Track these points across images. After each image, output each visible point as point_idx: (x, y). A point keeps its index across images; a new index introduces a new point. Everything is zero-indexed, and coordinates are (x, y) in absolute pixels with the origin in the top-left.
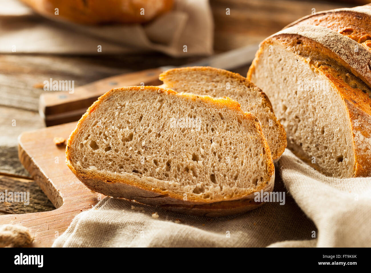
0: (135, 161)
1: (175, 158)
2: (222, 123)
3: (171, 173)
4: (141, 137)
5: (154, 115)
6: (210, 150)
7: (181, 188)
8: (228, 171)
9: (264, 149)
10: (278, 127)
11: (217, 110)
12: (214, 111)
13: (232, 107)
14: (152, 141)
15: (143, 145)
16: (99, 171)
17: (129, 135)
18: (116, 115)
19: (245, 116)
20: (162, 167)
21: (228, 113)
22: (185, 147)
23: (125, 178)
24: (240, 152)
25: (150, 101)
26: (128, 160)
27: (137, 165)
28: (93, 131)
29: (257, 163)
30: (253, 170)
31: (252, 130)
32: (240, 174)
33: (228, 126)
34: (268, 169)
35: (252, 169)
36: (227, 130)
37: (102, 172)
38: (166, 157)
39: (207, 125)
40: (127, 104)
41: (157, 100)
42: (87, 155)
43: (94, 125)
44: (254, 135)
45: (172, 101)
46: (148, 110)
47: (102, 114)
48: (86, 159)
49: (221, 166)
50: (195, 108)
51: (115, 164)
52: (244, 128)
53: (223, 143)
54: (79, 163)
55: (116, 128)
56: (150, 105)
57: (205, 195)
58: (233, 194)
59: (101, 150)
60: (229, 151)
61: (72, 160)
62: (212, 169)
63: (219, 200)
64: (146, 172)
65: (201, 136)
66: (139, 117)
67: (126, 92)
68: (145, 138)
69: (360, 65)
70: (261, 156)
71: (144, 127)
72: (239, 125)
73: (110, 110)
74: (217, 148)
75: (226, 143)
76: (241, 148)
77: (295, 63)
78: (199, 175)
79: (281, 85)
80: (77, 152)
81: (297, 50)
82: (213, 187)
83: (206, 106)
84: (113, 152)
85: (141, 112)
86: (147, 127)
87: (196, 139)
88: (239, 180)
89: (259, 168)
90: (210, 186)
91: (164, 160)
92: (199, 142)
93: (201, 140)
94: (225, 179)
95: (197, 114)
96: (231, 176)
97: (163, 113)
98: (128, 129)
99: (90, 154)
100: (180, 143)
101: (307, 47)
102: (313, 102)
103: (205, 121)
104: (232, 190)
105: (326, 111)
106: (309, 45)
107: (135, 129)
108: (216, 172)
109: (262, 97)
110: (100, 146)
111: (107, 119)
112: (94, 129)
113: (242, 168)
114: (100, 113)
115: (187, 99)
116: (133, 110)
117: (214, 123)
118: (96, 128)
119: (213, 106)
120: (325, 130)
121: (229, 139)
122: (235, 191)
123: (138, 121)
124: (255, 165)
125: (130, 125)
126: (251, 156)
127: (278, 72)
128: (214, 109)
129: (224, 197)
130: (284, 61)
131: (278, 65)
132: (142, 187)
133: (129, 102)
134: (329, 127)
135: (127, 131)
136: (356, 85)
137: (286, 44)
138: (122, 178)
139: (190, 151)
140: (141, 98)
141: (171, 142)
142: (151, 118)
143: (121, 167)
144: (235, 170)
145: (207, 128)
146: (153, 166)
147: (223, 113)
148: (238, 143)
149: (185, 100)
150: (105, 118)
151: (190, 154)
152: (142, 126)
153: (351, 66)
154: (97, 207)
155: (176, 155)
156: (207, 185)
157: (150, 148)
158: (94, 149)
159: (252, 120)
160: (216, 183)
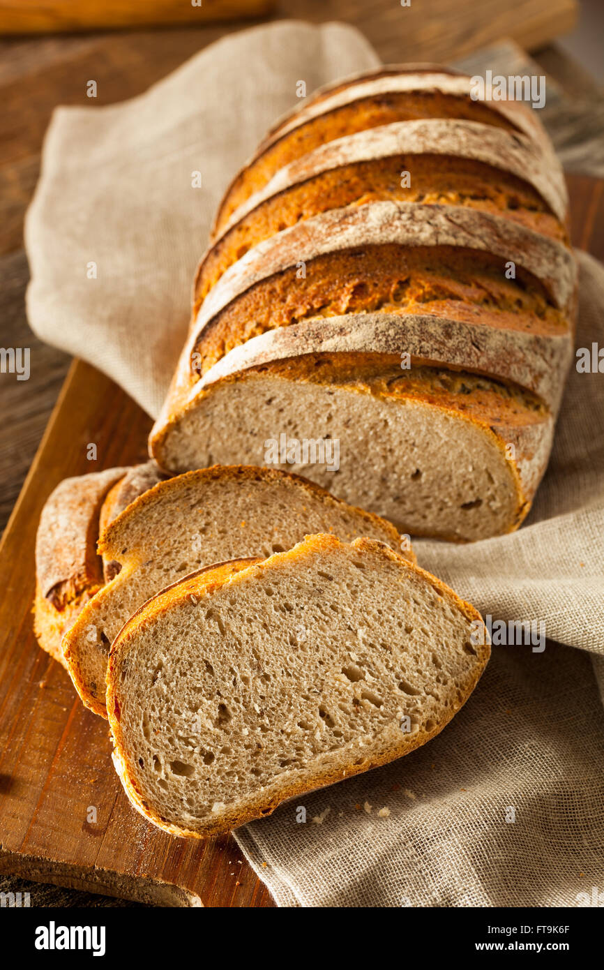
0: (271, 746)
1: (325, 697)
2: (337, 586)
3: (340, 726)
4: (241, 699)
5: (225, 647)
6: (362, 645)
7: (380, 740)
8: (417, 662)
9: (434, 587)
10: (372, 522)
11: (310, 570)
12: (309, 575)
13: (327, 550)
14: (265, 695)
15: (259, 712)
16: (233, 806)
17: (218, 711)
18: (165, 692)
19: (359, 550)
20: (318, 725)
21: (331, 563)
22: (323, 668)
23: (285, 786)
24: (406, 617)
25: (194, 628)
26: (257, 754)
27: (281, 751)
28: (156, 746)
29: (446, 617)
30: (452, 633)
31: (388, 567)
32: (438, 653)
33: (348, 585)
35: (448, 631)
36: (354, 593)
37: (238, 802)
38: (312, 706)
39: (318, 605)
40: (164, 659)
41: (203, 619)
42: (186, 794)
43: (147, 734)
44: (400, 573)
45: (228, 603)
46: (207, 645)
47: (140, 704)
48: (190, 802)
49: (402, 661)
50: (275, 590)
51: (243, 773)
52: (374, 572)
53: (370, 619)
54: (187, 817)
55: (190, 713)
56: (201, 634)
57: (423, 724)
58: (459, 693)
59: (200, 768)
60: (391, 628)
61: (169, 818)
62: (393, 675)
63: (450, 718)
64: (302, 752)
65: (329, 633)
66: (205, 668)
67: (140, 638)
68: (250, 698)
69: (463, 353)
70: (442, 602)
71: (230, 679)
72: (363, 572)
73: (147, 688)
74: (369, 636)
75: (374, 616)
76: (401, 609)
77: (324, 399)
78: (383, 699)
79: (274, 433)
80: (166, 800)
81: (324, 378)
82: (422, 703)
83: (287, 575)
84: (223, 758)
85: (198, 657)
86: (233, 677)
87: (326, 643)
88: (446, 664)
89: (456, 623)
90: (415, 705)
91: (312, 713)
92: (335, 644)
93: (335, 638)
94: (425, 677)
95: (287, 598)
96: (428, 665)
97: (236, 634)
98: (209, 702)
99: (191, 788)
100: (309, 667)
101: (346, 365)
102: (385, 443)
103: (311, 602)
104: (452, 688)
105: (429, 449)
106: (350, 362)
107: (219, 693)
108: (402, 675)
109: (301, 485)
110: (192, 762)
111: (157, 709)
112: (154, 740)
113: (432, 642)
114: (134, 705)
115: (247, 582)
116: (182, 663)
117: (326, 595)
118: (155, 737)
119: (298, 566)
120: (424, 475)
121: (373, 607)
122: (457, 686)
123: (210, 677)
124: (445, 622)
125: (204, 692)
126: (427, 613)
127: (267, 416)
128: (306, 572)
129: (452, 707)
130: (284, 399)
131: (265, 407)
132: (325, 782)
133: (164, 653)
134: (439, 468)
135: (210, 706)
136: (463, 385)
137: (290, 374)
138: (281, 791)
139: (335, 669)
140: (174, 633)
141: (295, 676)
142: (224, 656)
143: (256, 772)
144: (426, 652)
145: (322, 612)
146: (306, 735)
147: (324, 569)
148: (390, 604)
149: (247, 588)
150: (153, 709)
151: (338, 673)
152: (224, 679)
153: (452, 362)
154: (254, 860)
155: (321, 691)
156: (409, 705)
157: (273, 709)
158: (188, 775)
159: (374, 549)
160: (419, 693)
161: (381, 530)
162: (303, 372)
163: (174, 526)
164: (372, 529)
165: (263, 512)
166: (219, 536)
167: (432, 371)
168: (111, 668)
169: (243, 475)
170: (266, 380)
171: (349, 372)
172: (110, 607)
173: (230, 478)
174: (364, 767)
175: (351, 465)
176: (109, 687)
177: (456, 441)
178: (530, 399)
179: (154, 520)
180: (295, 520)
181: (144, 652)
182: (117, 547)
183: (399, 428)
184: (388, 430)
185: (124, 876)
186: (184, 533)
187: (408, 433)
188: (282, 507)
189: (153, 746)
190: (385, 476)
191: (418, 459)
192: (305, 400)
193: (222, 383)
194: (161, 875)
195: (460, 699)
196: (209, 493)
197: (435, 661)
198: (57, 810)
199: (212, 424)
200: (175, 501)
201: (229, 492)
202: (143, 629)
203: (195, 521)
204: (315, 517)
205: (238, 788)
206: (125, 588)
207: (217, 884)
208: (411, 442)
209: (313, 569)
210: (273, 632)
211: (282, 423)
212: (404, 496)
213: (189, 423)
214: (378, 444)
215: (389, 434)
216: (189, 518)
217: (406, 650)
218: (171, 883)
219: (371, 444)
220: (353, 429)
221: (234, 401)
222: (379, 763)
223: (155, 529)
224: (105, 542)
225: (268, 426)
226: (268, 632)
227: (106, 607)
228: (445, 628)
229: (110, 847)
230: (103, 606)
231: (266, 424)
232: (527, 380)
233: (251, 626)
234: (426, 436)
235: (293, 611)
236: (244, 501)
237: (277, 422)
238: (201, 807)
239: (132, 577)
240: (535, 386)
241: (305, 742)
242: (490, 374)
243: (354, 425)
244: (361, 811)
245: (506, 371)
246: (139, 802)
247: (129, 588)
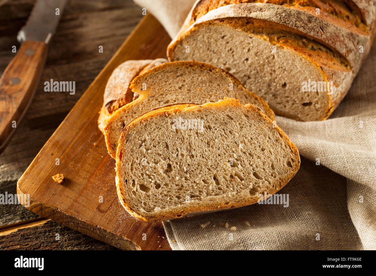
0: (188, 187)
1: (217, 171)
2: (234, 123)
3: (222, 185)
4: (179, 163)
5: (176, 139)
6: (240, 152)
7: (239, 196)
8: (264, 165)
9: (279, 133)
10: (258, 101)
11: (223, 113)
12: (222, 115)
13: (233, 106)
14: (190, 164)
15: (186, 171)
16: (164, 210)
17: (167, 166)
18: (144, 153)
19: (248, 109)
20: (212, 183)
21: (234, 112)
22: (219, 158)
23: (190, 207)
24: (263, 144)
25: (164, 127)
26: (180, 189)
27: (192, 191)
28: (135, 175)
29: (281, 148)
30: (283, 155)
31: (260, 120)
32: (274, 163)
33: (239, 124)
34: (292, 150)
35: (281, 154)
36: (241, 128)
37: (167, 209)
38: (211, 173)
39: (223, 130)
40: (147, 138)
41: (169, 124)
42: (144, 200)
43: (132, 170)
44: (265, 124)
46: (168, 136)
47: (131, 155)
48: (145, 204)
49: (257, 163)
50: (205, 118)
51: (172, 197)
52: (253, 120)
53: (246, 141)
54: (142, 210)
55: (154, 165)
56: (167, 130)
58: (280, 183)
59: (153, 190)
60: (255, 147)
61: (134, 209)
62: (251, 168)
64: (201, 193)
65: (226, 143)
66: (165, 146)
67: (138, 126)
68: (183, 164)
69: (315, 31)
70: (281, 140)
71: (175, 153)
72: (248, 119)
73: (136, 149)
74: (244, 148)
75: (248, 140)
76: (262, 139)
77: (248, 40)
78: (245, 178)
79: (223, 54)
80: (134, 200)
81: (249, 30)
82: (262, 184)
83: (212, 113)
84: (164, 188)
85: (163, 140)
86: (177, 153)
87: (223, 147)
88: (277, 168)
89: (286, 151)
90: (259, 183)
91: (210, 176)
92: (228, 148)
93: (228, 146)
94: (266, 172)
95: (210, 123)
96: (269, 167)
97: (183, 134)
98: (164, 161)
99: (147, 198)
100: (213, 156)
101: (260, 26)
102: (272, 67)
103: (220, 127)
104: (277, 180)
105: (291, 73)
106: (262, 24)
107: (169, 158)
108: (256, 169)
109: (229, 77)
110: (150, 186)
111: (139, 159)
112: (135, 173)
113: (273, 157)
114: (129, 155)
115: (193, 112)
116: (155, 141)
117: (228, 126)
118: (135, 171)
119: (218, 110)
120: (288, 85)
121: (249, 136)
122: (280, 179)
123: (166, 150)
124: (281, 150)
125: (162, 156)
126: (273, 144)
127: (221, 44)
128: (221, 113)
129: (276, 189)
130: (230, 37)
131: (221, 40)
132: (209, 209)
133: (148, 135)
134: (295, 83)
135: (164, 163)
136: (312, 47)
137: (234, 25)
138: (188, 208)
139: (225, 160)
140: (154, 127)
141: (206, 158)
142: (175, 143)
143: (179, 198)
144: (269, 161)
145: (225, 133)
146: (205, 186)
147: (230, 114)
148: (257, 136)
149: (193, 114)
150: (137, 159)
151: (226, 162)
152: (173, 153)
153: (309, 34)
154: (170, 238)
155: (216, 168)
156: (256, 183)
157: (192, 171)
158: (147, 192)
159: (255, 110)
160: (262, 179)
161: (262, 105)
162: (240, 25)
163: (167, 83)
164: (258, 104)
165: (209, 86)
166: (187, 92)
167: (299, 37)
168: (122, 137)
169: (204, 67)
170: (223, 26)
171: (261, 29)
172: (130, 112)
173: (198, 67)
174: (229, 207)
175: (255, 75)
176: (119, 145)
177: (304, 71)
178: (344, 61)
179: (159, 79)
180: (223, 92)
181: (139, 133)
182: (139, 87)
183: (279, 60)
184: (274, 61)
185: (110, 233)
186: (171, 87)
187: (283, 63)
188: (219, 85)
189: (134, 175)
190: (270, 83)
191: (286, 77)
192: (239, 39)
193: (203, 24)
194: (126, 235)
195: (280, 186)
196: (187, 72)
197: (272, 166)
198: (87, 199)
199: (196, 44)
200: (170, 72)
201: (196, 74)
202: (141, 123)
203: (177, 83)
204: (232, 92)
205: (168, 203)
206: (139, 106)
207: (150, 245)
208: (284, 68)
209: (225, 113)
210: (200, 137)
211: (227, 49)
212: (277, 95)
213: (186, 42)
214: (269, 66)
215: (275, 63)
216: (175, 81)
217: (260, 158)
218: (130, 240)
219: (266, 66)
220: (259, 57)
221: (207, 34)
222: (237, 206)
223: (158, 82)
224: (134, 83)
225: (221, 49)
226: (198, 136)
227: (128, 112)
228: (280, 152)
229: (107, 219)
230: (127, 111)
231: (220, 48)
232: (343, 51)
233: (191, 132)
234: (291, 66)
235: (212, 130)
236: (202, 79)
237: (225, 48)
238: (150, 207)
239: (143, 101)
240: (347, 55)
241: (204, 189)
242: (326, 43)
243: (259, 55)
244: (224, 226)
245: (334, 44)
246: (122, 199)
247: (141, 106)
